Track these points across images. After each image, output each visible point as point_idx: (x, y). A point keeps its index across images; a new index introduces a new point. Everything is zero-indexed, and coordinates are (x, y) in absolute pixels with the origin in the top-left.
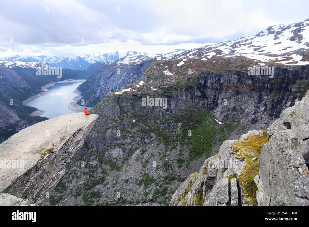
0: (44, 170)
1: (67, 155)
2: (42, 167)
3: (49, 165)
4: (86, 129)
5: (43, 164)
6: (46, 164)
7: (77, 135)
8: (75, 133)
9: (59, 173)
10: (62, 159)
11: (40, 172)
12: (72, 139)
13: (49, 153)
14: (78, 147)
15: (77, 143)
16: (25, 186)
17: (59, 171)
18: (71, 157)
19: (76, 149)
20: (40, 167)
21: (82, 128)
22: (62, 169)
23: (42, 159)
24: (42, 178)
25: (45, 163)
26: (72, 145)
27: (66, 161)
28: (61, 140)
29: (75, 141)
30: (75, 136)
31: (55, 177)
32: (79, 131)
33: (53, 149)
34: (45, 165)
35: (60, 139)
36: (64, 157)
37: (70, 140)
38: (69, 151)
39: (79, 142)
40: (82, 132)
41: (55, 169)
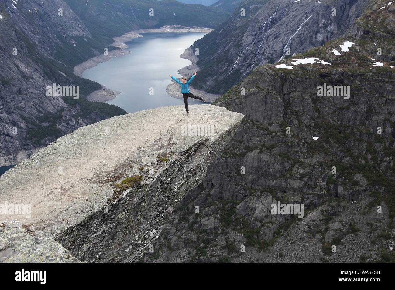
0: (119, 222)
1: (168, 196)
2: (116, 214)
3: (130, 214)
4: (214, 144)
5: (118, 208)
6: (124, 210)
7: (193, 155)
8: (189, 150)
9: (147, 234)
10: (157, 205)
11: (111, 224)
12: (182, 164)
13: (133, 188)
14: (194, 183)
15: (192, 173)
16: (79, 249)
17: (149, 230)
18: (177, 201)
19: (189, 186)
21: (206, 140)
22: (154, 227)
23: (118, 197)
24: (113, 238)
25: (123, 206)
27: (165, 210)
28: (159, 161)
29: (189, 168)
30: (189, 156)
31: (139, 240)
32: (199, 146)
33: (141, 179)
34: (122, 212)
35: (155, 160)
36: (161, 201)
37: (178, 165)
38: (173, 189)
39: (196, 171)
40: (206, 151)
41: (140, 224)
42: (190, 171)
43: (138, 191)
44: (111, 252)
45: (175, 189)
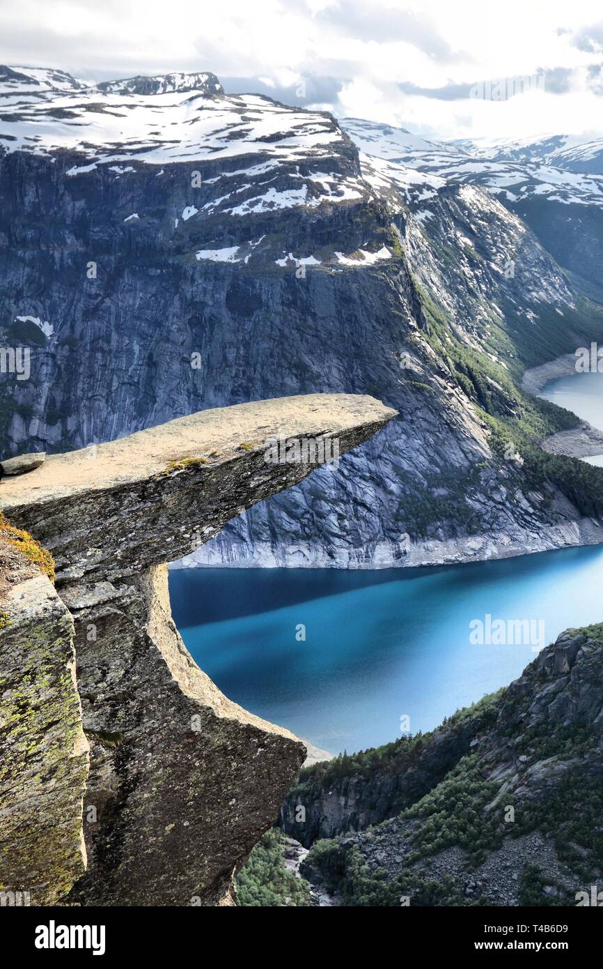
0: (163, 505)
1: (240, 492)
2: (158, 493)
3: (180, 499)
5: (163, 488)
6: (171, 492)
9: (198, 528)
11: (150, 503)
13: (189, 469)
20: (151, 491)
21: (319, 434)
23: (166, 475)
25: (171, 487)
26: (263, 472)
28: (240, 449)
33: (204, 462)
34: (168, 494)
35: (236, 447)
38: (249, 485)
41: (193, 514)
43: (195, 475)
44: (146, 536)
45: (252, 486)
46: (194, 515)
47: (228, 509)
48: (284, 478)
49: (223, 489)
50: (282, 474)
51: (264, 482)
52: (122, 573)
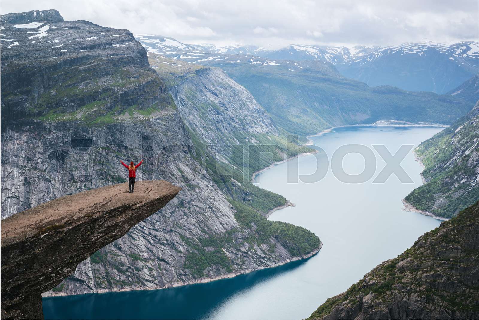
0: (36, 256)
1: (86, 244)
2: (33, 249)
4: (139, 208)
5: (36, 246)
6: (41, 247)
7: (118, 216)
9: (60, 270)
11: (27, 256)
12: (105, 221)
13: (51, 232)
17: (63, 267)
19: (106, 239)
20: (28, 248)
21: (134, 205)
23: (37, 237)
25: (41, 244)
26: (100, 231)
27: (81, 254)
29: (109, 225)
30: (115, 216)
31: (52, 273)
32: (126, 209)
33: (62, 227)
34: (38, 249)
35: (83, 216)
36: (80, 248)
37: (101, 222)
38: (91, 239)
39: (116, 227)
40: (129, 213)
42: (109, 227)
43: (55, 235)
44: (26, 277)
45: (93, 240)
46: (57, 261)
47: (79, 256)
48: (114, 234)
49: (74, 243)
50: (112, 231)
51: (101, 237)
52: (11, 303)
